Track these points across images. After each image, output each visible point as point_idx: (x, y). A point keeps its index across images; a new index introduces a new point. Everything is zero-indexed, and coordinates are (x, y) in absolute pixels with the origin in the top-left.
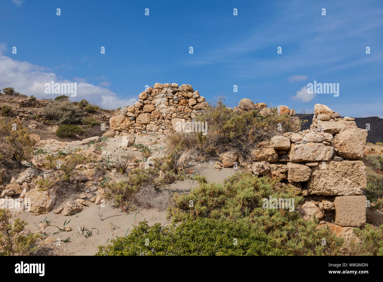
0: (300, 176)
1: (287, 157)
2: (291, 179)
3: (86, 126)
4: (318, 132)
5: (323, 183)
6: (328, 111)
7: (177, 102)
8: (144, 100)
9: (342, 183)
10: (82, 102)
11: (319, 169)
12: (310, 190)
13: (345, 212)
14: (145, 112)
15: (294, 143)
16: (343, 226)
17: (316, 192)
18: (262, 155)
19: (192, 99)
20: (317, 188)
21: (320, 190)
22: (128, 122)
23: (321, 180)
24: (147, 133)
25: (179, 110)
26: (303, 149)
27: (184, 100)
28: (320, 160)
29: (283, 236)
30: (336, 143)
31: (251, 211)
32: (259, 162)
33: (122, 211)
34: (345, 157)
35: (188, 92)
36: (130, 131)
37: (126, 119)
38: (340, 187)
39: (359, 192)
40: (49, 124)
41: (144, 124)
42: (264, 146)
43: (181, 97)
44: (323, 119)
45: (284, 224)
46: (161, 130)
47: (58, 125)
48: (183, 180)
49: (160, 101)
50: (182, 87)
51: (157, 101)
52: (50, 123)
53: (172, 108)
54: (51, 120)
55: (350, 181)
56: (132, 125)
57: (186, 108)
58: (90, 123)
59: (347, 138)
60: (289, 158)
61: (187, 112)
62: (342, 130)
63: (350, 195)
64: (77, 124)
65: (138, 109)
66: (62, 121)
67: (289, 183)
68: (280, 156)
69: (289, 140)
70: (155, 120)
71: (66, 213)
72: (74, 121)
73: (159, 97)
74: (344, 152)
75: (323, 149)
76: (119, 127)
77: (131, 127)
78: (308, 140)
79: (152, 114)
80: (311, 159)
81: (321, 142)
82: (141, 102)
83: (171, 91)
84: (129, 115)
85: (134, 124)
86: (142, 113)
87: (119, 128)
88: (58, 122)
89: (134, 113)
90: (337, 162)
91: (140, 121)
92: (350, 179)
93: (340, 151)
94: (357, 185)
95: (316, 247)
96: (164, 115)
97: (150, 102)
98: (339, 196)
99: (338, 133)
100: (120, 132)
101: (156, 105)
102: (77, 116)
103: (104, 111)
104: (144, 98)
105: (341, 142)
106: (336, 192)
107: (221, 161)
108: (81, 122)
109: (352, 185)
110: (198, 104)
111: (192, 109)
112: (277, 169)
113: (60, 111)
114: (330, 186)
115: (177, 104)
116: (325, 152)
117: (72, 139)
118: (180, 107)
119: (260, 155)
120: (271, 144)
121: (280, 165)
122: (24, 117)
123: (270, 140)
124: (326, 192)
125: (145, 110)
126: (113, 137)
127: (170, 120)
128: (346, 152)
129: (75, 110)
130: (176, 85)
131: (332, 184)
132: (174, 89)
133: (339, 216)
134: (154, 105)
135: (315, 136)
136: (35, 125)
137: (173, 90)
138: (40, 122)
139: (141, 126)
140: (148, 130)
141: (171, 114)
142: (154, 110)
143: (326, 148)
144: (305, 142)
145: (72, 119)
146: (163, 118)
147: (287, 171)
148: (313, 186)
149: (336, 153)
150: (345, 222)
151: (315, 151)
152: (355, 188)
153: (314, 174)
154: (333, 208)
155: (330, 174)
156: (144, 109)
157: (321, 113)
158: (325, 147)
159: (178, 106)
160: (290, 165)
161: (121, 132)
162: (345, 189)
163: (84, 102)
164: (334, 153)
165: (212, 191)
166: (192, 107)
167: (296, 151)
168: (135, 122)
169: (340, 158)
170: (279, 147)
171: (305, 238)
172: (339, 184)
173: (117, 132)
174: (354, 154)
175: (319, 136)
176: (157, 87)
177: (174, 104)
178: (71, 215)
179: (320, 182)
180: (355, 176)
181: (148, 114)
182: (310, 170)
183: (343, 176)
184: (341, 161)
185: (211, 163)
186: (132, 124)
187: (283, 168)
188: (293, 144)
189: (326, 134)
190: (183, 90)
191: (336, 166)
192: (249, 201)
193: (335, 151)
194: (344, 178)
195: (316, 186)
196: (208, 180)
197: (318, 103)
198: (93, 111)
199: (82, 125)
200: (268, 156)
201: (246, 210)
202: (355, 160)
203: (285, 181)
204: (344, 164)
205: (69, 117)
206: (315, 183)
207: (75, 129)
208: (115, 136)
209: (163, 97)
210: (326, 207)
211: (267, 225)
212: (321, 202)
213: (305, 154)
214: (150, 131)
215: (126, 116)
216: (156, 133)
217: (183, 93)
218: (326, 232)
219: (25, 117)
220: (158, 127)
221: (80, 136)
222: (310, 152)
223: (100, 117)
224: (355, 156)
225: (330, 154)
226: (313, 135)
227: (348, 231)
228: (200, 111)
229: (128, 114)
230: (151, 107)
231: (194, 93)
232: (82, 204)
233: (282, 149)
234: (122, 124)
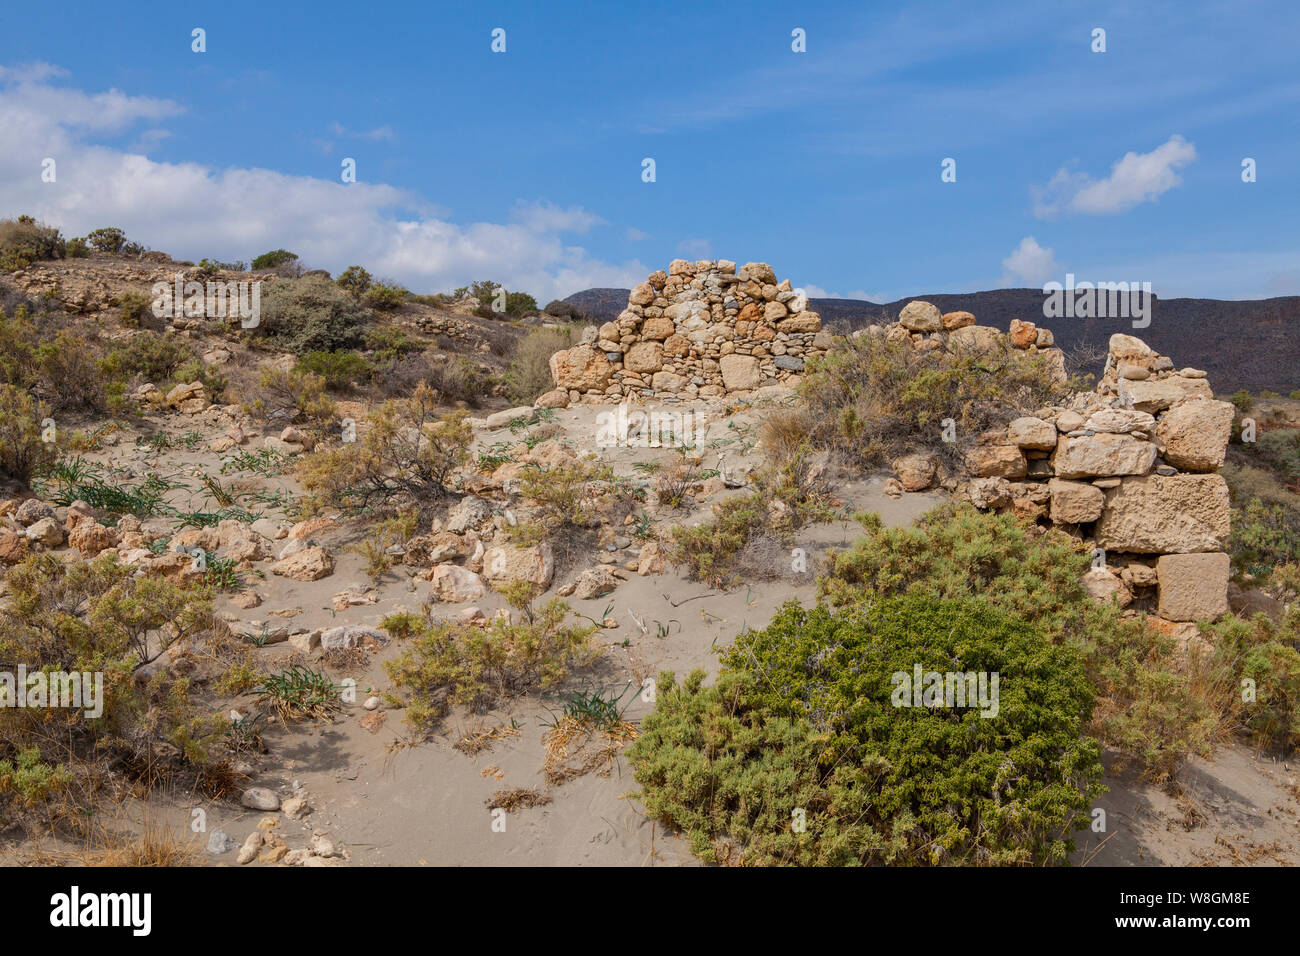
0: (1081, 510)
1: (1049, 466)
2: (1060, 516)
3: (377, 353)
4: (1121, 407)
5: (1132, 526)
6: (1142, 354)
7: (733, 311)
8: (645, 306)
9: (1175, 524)
10: (349, 275)
11: (1122, 494)
12: (1103, 541)
13: (1181, 590)
14: (648, 340)
15: (1064, 433)
16: (1177, 622)
17: (1116, 545)
18: (992, 462)
19: (773, 302)
20: (1118, 536)
21: (1125, 540)
22: (603, 369)
23: (1127, 519)
24: (657, 395)
25: (741, 333)
26: (1086, 450)
27: (752, 307)
28: (1125, 473)
29: (1056, 630)
30: (1163, 433)
31: (987, 584)
32: (985, 479)
33: (712, 588)
34: (1182, 466)
35: (762, 283)
36: (608, 390)
37: (598, 358)
38: (1169, 534)
39: (1213, 545)
40: (265, 350)
41: (645, 372)
42: (996, 442)
43: (744, 298)
44: (1133, 376)
45: (1054, 609)
46: (692, 388)
47: (292, 353)
48: (830, 521)
49: (688, 309)
50: (747, 269)
51: (679, 309)
52: (267, 347)
53: (722, 328)
54: (269, 335)
55: (1192, 521)
56: (614, 376)
57: (759, 328)
58: (391, 345)
59: (1189, 421)
60: (1053, 470)
61: (763, 338)
62: (1176, 404)
63: (1193, 551)
64: (349, 348)
65: (629, 331)
66: (304, 338)
67: (1054, 525)
68: (1032, 464)
69: (1052, 426)
70: (675, 359)
71: (587, 594)
72: (342, 339)
73: (686, 299)
74: (1180, 454)
75: (1132, 449)
76: (579, 379)
77: (613, 381)
78: (1100, 429)
79: (667, 345)
80: (1105, 471)
81: (1129, 433)
82: (635, 312)
83: (718, 281)
84: (606, 349)
85: (620, 372)
86: (640, 341)
87: (579, 383)
88: (293, 344)
89: (618, 343)
90: (1164, 478)
91: (636, 363)
92: (1193, 517)
93: (1170, 453)
94: (1209, 529)
95: (1122, 651)
96: (700, 347)
97: (660, 311)
98: (1169, 553)
99: (1167, 409)
100: (582, 393)
101: (676, 321)
102: (349, 323)
103: (422, 301)
104: (643, 301)
105: (1174, 431)
106: (1160, 544)
107: (897, 477)
108: (363, 342)
109: (1197, 530)
110: (793, 315)
111: (776, 331)
112: (1026, 494)
113: (298, 307)
114: (1147, 531)
115: (735, 316)
116: (1136, 456)
117: (341, 395)
118: (742, 325)
119: (988, 463)
120: (1010, 435)
121: (1033, 485)
122: (188, 329)
123: (1008, 426)
124: (1138, 545)
125: (647, 333)
126: (565, 407)
127: (717, 360)
128: (1185, 454)
129: (340, 304)
130: (731, 264)
131: (1152, 528)
132: (725, 276)
133: (1166, 598)
134: (672, 320)
135: (1114, 419)
136: (223, 353)
137: (724, 279)
138: (237, 342)
139: (638, 376)
140: (659, 388)
141: (720, 345)
142: (672, 334)
143: (1138, 446)
144: (1091, 433)
145: (335, 333)
146: (698, 356)
147: (1049, 498)
148: (1108, 531)
149: (1162, 458)
150: (1181, 613)
151: (1114, 452)
152: (1204, 536)
153: (1111, 504)
154: (1154, 582)
155: (1147, 505)
156: (643, 331)
157: (1127, 358)
158: (1137, 443)
159: (736, 321)
160: (1056, 486)
161: (586, 393)
162: (1181, 538)
163: (357, 273)
164: (1158, 457)
165: (904, 543)
166: (773, 325)
167: (1071, 454)
168: (623, 368)
169: (1170, 468)
170: (1030, 444)
171: (1099, 633)
172: (1169, 527)
173: (575, 394)
174: (1203, 459)
175: (1124, 420)
176: (680, 271)
177: (725, 316)
178: (597, 597)
179: (1124, 523)
180: (1204, 508)
181: (656, 343)
182: (1102, 496)
183: (1177, 509)
184: (1172, 475)
185: (875, 481)
186: (615, 372)
187: (1038, 491)
188: (1062, 437)
189: (1140, 414)
190: (750, 279)
191: (1162, 487)
192: (981, 564)
193: (1159, 451)
194: (1179, 513)
195: (1116, 531)
196: (883, 520)
197: (1119, 332)
198: (390, 303)
199: (364, 349)
200: (1006, 463)
201: (979, 581)
202: (1204, 473)
203: (1044, 521)
204: (1178, 482)
205: (325, 327)
206: (1114, 526)
207: (349, 363)
208: (569, 406)
209: (696, 297)
210: (1137, 580)
211: (1022, 609)
212: (1126, 567)
213: (1092, 460)
214: (663, 391)
215: (598, 349)
216: (680, 395)
217: (750, 287)
218: (1140, 625)
219: (191, 328)
220: (684, 379)
221: (363, 385)
222: (1103, 456)
223: (413, 324)
224: (1205, 463)
225: (1148, 459)
226: (1110, 417)
227: (1187, 632)
228: (797, 337)
229: (602, 343)
230: (665, 326)
231: (779, 286)
232: (613, 575)
233: (1038, 447)
234: (586, 373)
